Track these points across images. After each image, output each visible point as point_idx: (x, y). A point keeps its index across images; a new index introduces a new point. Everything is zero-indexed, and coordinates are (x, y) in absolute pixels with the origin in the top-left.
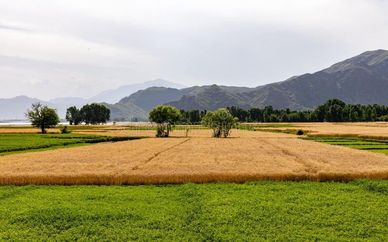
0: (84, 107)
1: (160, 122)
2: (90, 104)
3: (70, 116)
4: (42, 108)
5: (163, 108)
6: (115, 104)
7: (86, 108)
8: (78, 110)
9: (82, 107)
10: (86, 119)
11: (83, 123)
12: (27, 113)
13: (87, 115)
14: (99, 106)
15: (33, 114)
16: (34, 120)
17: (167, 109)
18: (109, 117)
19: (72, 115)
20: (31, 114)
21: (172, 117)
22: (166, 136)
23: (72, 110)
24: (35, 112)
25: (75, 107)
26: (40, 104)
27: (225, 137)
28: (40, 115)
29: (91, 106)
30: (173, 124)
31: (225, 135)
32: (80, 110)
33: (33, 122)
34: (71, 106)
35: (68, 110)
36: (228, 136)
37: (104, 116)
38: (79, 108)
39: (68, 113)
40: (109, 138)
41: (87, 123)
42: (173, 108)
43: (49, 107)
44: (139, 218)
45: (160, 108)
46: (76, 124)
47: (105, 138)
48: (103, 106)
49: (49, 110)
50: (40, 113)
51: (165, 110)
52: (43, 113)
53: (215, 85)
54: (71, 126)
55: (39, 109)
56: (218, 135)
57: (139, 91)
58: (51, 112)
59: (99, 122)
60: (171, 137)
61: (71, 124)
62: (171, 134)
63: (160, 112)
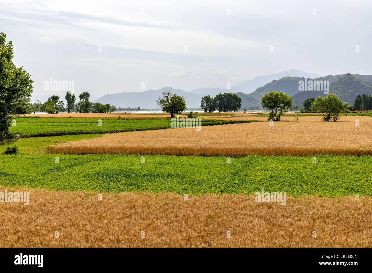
0: (217, 96)
1: (271, 108)
2: (223, 93)
3: (205, 105)
4: (171, 96)
5: (275, 94)
6: (251, 94)
7: (219, 97)
8: (212, 98)
9: (216, 96)
10: (219, 107)
11: (217, 112)
12: (159, 101)
13: (220, 104)
14: (231, 95)
15: (164, 102)
16: (164, 106)
17: (278, 95)
18: (240, 105)
19: (207, 103)
20: (162, 101)
21: (283, 102)
22: (278, 120)
23: (207, 99)
24: (165, 99)
25: (209, 96)
26: (170, 92)
27: (335, 121)
28: (170, 102)
29: (223, 95)
30: (284, 109)
31: (334, 120)
32: (214, 98)
33: (164, 108)
34: (206, 96)
35: (203, 99)
36: (337, 121)
37: (235, 104)
38: (213, 96)
39: (203, 101)
40: (225, 122)
41: (220, 111)
42: (284, 94)
43: (177, 95)
44: (183, 177)
45: (272, 94)
46: (210, 112)
47: (221, 122)
48: (235, 95)
49: (177, 97)
50: (169, 100)
51: (276, 96)
52: (172, 100)
53: (349, 74)
54: (206, 113)
55: (169, 96)
56: (327, 119)
57: (273, 81)
58: (179, 99)
59: (231, 110)
60: (282, 121)
61: (206, 111)
62: (282, 118)
63: (271, 98)
